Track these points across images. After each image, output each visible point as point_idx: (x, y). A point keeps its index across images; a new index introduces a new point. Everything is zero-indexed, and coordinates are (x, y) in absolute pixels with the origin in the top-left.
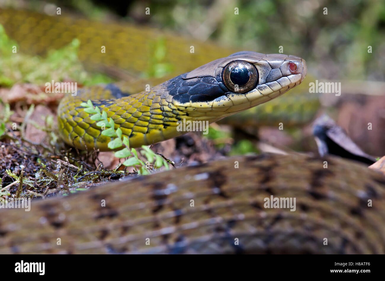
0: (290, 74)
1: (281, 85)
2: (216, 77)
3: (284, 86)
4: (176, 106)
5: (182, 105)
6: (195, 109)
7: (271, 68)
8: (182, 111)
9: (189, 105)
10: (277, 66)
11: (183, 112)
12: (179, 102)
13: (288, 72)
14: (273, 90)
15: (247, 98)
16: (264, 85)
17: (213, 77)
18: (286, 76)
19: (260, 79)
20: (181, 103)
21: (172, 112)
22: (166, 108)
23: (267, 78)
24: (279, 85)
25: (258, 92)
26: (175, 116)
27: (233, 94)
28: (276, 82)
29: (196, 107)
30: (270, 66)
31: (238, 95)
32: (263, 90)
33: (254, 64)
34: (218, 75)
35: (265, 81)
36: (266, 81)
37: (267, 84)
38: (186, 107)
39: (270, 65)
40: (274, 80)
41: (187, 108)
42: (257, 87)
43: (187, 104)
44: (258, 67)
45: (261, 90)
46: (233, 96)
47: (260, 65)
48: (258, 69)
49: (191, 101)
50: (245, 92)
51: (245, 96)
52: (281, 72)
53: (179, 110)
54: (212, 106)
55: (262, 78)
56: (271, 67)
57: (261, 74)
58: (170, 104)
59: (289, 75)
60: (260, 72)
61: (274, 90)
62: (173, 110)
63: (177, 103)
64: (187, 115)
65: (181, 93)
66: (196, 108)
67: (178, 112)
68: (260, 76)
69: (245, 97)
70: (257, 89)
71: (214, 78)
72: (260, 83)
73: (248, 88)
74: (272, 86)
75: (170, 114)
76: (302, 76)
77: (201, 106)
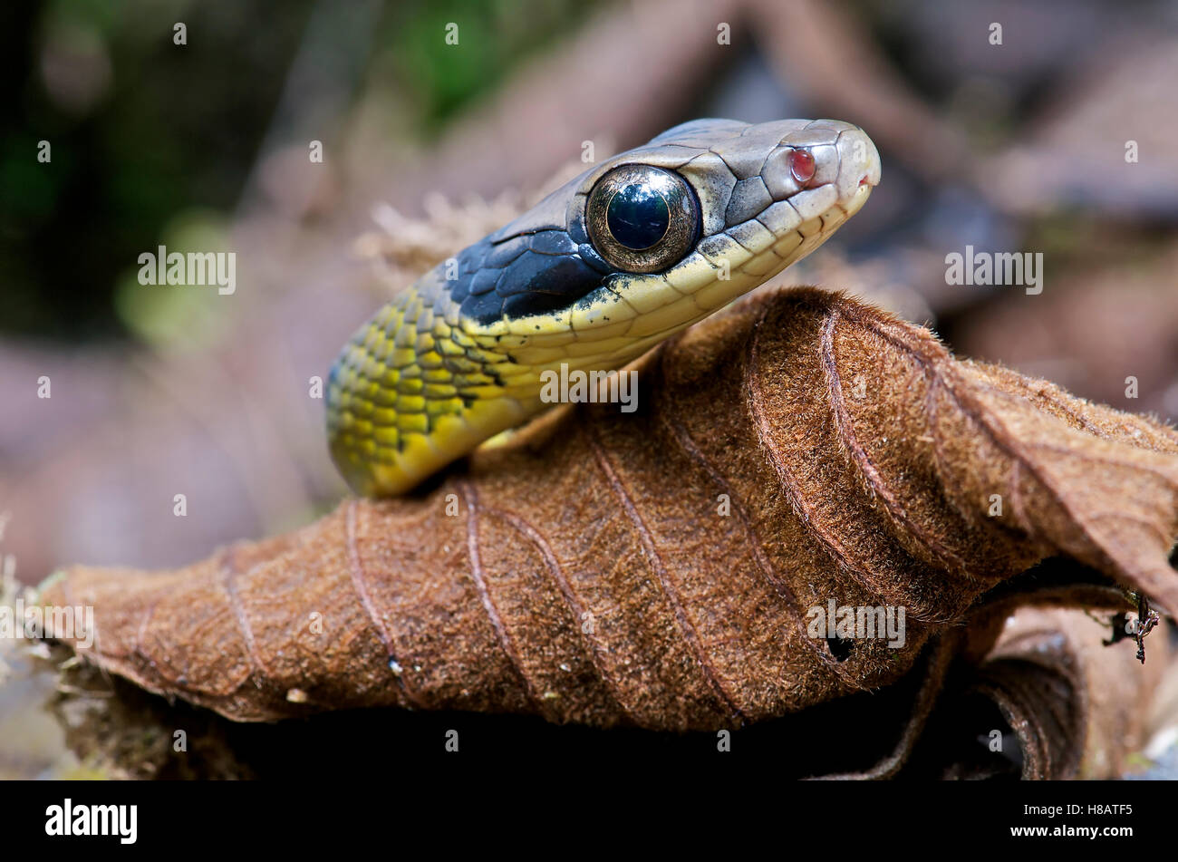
0: (795, 188)
1: (771, 232)
2: (569, 230)
3: (781, 232)
4: (472, 336)
5: (484, 330)
6: (523, 339)
7: (734, 180)
8: (490, 349)
9: (504, 329)
10: (751, 169)
11: (496, 352)
12: (478, 323)
13: (789, 184)
14: (748, 250)
15: (672, 286)
16: (721, 236)
17: (562, 231)
18: (786, 197)
19: (706, 218)
20: (482, 325)
21: (466, 355)
22: (448, 346)
23: (727, 210)
24: (766, 232)
25: (704, 261)
26: (478, 366)
27: (628, 280)
28: (754, 221)
29: (526, 334)
30: (729, 171)
31: (641, 282)
32: (719, 253)
33: (679, 171)
34: (576, 223)
35: (722, 224)
36: (726, 222)
37: (728, 231)
38: (498, 338)
39: (731, 169)
40: (745, 216)
41: (503, 340)
42: (700, 246)
43: (498, 327)
44: (694, 180)
45: (713, 254)
46: (626, 285)
47: (698, 172)
48: (695, 187)
49: (506, 317)
50: (664, 268)
51: (665, 281)
52: (766, 186)
53: (481, 347)
54: (571, 324)
55: (711, 215)
56: (735, 175)
57: (708, 202)
58: (457, 332)
59: (793, 194)
60: (702, 194)
61: (753, 249)
62: (467, 348)
63: (473, 327)
64: (512, 360)
65: (480, 294)
66: (525, 336)
67: (481, 354)
68: (706, 208)
69: (665, 285)
70: (701, 250)
71: (566, 231)
72: (706, 232)
73: (672, 252)
74: (746, 239)
75: (464, 364)
76: (839, 192)
77: (538, 327)
